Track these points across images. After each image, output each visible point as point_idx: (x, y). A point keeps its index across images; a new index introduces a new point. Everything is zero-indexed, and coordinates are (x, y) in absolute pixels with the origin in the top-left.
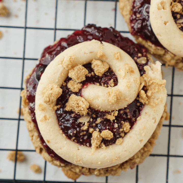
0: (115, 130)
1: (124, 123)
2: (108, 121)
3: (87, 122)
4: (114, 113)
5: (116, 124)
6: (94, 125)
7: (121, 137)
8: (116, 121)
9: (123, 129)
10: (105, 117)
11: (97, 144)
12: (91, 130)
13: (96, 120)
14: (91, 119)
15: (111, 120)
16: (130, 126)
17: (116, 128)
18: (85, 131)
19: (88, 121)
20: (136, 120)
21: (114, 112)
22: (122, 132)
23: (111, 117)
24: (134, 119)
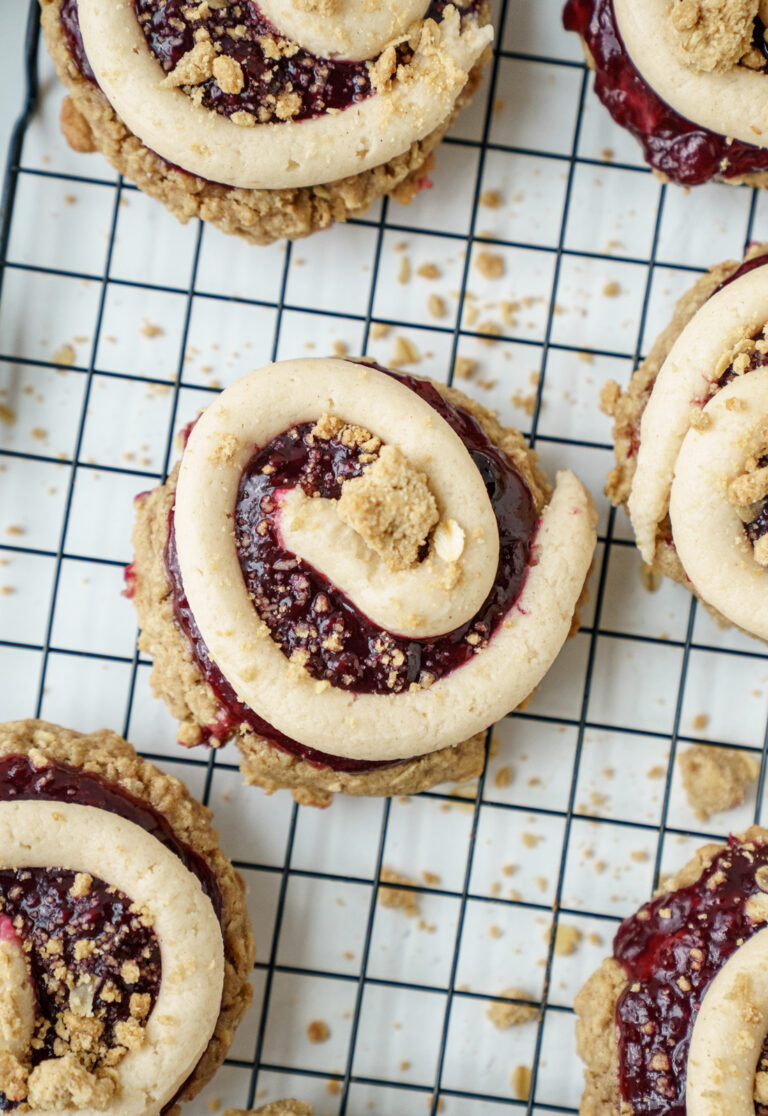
0: (256, 84)
1: (291, 89)
2: (258, 51)
3: (210, 8)
4: (288, 46)
5: (270, 72)
6: (220, 30)
7: (255, 113)
8: (276, 68)
9: (277, 100)
10: (258, 38)
11: (187, 77)
12: (201, 34)
13: (234, 27)
14: (225, 10)
15: (267, 54)
16: (298, 111)
17: (263, 81)
18: (187, 22)
19: (212, 6)
20: (323, 112)
21: (288, 43)
22: (269, 106)
23: (270, 50)
24: (320, 103)
